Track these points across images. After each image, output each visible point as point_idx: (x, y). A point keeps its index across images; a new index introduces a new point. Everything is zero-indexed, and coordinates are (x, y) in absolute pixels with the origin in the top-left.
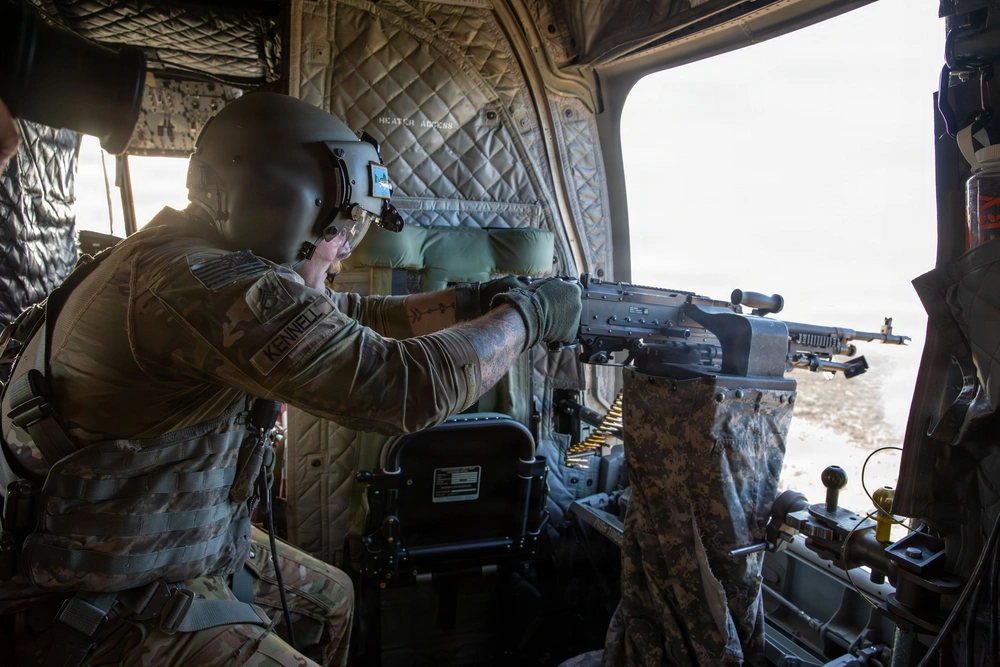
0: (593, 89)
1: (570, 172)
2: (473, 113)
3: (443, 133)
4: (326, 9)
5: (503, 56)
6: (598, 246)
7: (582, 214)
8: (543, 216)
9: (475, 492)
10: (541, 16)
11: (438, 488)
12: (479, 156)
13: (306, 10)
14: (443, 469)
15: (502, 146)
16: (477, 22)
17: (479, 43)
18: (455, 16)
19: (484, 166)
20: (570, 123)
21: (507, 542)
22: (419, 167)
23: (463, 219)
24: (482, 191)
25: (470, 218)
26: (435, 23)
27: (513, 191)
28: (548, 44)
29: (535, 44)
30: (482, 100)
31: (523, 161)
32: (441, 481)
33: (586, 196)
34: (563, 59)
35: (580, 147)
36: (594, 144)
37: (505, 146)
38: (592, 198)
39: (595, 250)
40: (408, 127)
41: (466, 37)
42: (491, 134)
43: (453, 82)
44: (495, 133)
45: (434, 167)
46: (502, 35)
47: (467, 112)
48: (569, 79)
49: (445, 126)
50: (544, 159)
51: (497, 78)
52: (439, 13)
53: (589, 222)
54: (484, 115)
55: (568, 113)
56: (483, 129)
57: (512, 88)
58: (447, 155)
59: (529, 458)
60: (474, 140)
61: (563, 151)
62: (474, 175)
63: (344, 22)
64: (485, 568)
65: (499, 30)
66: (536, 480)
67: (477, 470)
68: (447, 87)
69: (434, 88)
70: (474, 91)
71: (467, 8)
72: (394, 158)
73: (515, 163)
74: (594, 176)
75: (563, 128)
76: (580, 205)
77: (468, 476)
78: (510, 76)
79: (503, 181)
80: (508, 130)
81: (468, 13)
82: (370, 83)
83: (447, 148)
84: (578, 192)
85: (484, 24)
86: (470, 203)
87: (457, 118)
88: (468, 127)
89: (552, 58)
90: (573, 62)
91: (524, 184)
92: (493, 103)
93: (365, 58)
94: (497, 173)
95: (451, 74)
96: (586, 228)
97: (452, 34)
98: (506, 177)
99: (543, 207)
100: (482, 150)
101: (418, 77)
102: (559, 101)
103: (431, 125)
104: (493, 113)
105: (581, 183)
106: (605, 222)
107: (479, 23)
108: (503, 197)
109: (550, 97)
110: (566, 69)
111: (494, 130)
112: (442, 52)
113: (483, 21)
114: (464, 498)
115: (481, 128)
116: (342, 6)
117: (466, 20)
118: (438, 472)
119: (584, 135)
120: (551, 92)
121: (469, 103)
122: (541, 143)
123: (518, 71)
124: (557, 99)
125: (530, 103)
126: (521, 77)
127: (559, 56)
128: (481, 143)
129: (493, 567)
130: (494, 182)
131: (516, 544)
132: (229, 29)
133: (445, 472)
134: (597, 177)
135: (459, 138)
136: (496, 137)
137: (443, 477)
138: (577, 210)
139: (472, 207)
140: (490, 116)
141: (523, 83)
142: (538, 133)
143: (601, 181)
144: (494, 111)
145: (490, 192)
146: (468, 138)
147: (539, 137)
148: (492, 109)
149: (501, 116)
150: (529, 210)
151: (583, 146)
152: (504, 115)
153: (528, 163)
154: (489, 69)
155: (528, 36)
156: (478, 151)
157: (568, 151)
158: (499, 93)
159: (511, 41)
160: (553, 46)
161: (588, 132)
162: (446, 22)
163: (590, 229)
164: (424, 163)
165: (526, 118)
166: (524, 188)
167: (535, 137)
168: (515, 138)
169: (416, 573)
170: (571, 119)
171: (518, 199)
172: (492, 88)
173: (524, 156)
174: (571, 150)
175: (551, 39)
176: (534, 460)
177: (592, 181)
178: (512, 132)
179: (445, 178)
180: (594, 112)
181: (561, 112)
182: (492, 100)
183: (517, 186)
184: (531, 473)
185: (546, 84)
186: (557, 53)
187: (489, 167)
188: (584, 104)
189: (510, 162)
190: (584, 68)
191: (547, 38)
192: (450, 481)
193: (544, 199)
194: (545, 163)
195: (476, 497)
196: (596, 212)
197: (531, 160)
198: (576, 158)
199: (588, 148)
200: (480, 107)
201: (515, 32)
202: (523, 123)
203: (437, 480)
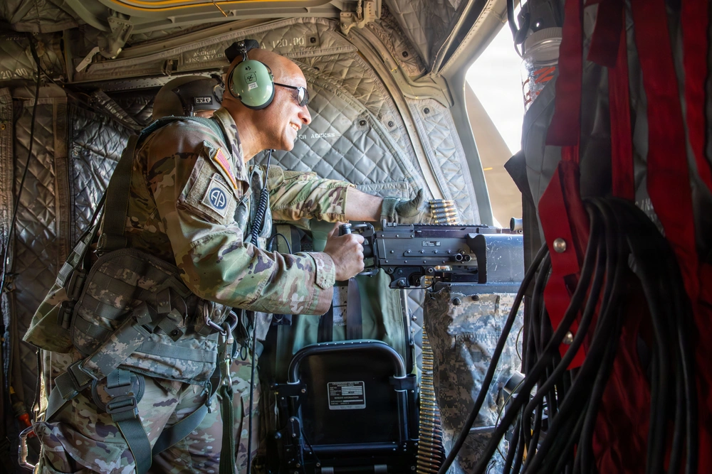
0: (445, 90)
1: (433, 154)
2: (350, 123)
3: (329, 140)
5: (370, 81)
6: (465, 208)
7: (448, 184)
8: (411, 189)
9: (362, 403)
10: (395, 47)
11: (332, 398)
12: (356, 152)
14: (334, 383)
15: (373, 143)
16: (347, 62)
17: (351, 76)
18: (332, 61)
19: (362, 158)
20: (429, 118)
21: (393, 446)
22: (315, 167)
24: (364, 178)
26: (318, 69)
27: (386, 174)
28: (403, 65)
29: (394, 67)
30: (355, 114)
31: (390, 151)
32: (333, 393)
33: (449, 170)
34: (417, 73)
35: (439, 134)
36: (451, 129)
37: (375, 142)
38: (455, 171)
39: (462, 210)
40: (302, 140)
41: (341, 73)
42: (364, 135)
43: (330, 104)
44: (367, 135)
45: (327, 165)
46: (368, 67)
47: (345, 123)
48: (423, 86)
49: (329, 135)
50: (410, 147)
51: (366, 96)
52: (321, 62)
53: (455, 189)
54: (357, 124)
55: (426, 111)
56: (357, 134)
57: (380, 101)
58: (334, 155)
59: (400, 375)
60: (352, 142)
61: (425, 139)
62: (355, 167)
64: (377, 467)
65: (365, 64)
66: (411, 395)
67: (361, 384)
68: (326, 108)
69: (317, 112)
70: (347, 108)
71: (340, 54)
72: (296, 163)
73: (384, 154)
74: (454, 154)
75: (423, 123)
76: (445, 177)
77: (353, 390)
78: (377, 93)
79: (378, 167)
80: (376, 130)
81: (341, 58)
83: (334, 150)
84: (441, 168)
85: (353, 62)
87: (337, 129)
88: (347, 134)
89: (408, 74)
90: (425, 73)
91: (393, 168)
92: (363, 114)
94: (372, 162)
95: (326, 98)
96: (452, 195)
97: (331, 74)
98: (379, 165)
99: (410, 182)
100: (358, 148)
102: (417, 104)
103: (319, 136)
104: (364, 121)
105: (443, 160)
106: (468, 187)
107: (349, 63)
108: (379, 179)
109: (408, 102)
110: (421, 79)
111: (366, 133)
112: (321, 87)
113: (352, 60)
114: (354, 407)
115: (356, 133)
117: (339, 63)
119: (442, 125)
120: (410, 99)
121: (345, 117)
122: (406, 136)
123: (383, 88)
124: (416, 102)
125: (394, 109)
126: (385, 92)
127: (413, 72)
128: (357, 143)
129: (384, 467)
130: (371, 169)
131: (401, 448)
133: (336, 386)
134: (457, 154)
135: (341, 142)
136: (369, 139)
137: (335, 389)
138: (442, 181)
140: (362, 123)
141: (388, 96)
142: (403, 129)
143: (460, 157)
144: (365, 119)
145: (369, 177)
146: (348, 141)
147: (404, 132)
148: (363, 118)
149: (370, 122)
150: (399, 186)
151: (442, 133)
152: (372, 121)
153: (393, 152)
154: (360, 91)
155: (388, 63)
156: (356, 149)
157: (430, 139)
158: (369, 106)
159: (374, 69)
160: (408, 66)
161: (444, 122)
162: (326, 67)
163: (456, 195)
164: (319, 163)
165: (393, 121)
166: (394, 170)
167: (400, 133)
168: (382, 136)
169: (318, 464)
170: (429, 115)
171: (390, 179)
172: (363, 104)
173: (391, 147)
174: (432, 137)
175: (405, 62)
176: (405, 377)
177: (453, 158)
178: (379, 131)
179: (335, 171)
180: (448, 106)
181: (419, 111)
182: (362, 112)
183: (389, 169)
184: (402, 387)
185: (404, 94)
186: (411, 70)
187: (366, 160)
188: (438, 101)
189: (381, 153)
190: (433, 76)
191: (402, 61)
192: (341, 393)
193: (410, 177)
194: (411, 151)
195: (364, 406)
196: (460, 181)
197: (395, 148)
198: (437, 143)
199: (446, 134)
200: (354, 118)
201: (378, 62)
202: (390, 124)
203: (331, 392)
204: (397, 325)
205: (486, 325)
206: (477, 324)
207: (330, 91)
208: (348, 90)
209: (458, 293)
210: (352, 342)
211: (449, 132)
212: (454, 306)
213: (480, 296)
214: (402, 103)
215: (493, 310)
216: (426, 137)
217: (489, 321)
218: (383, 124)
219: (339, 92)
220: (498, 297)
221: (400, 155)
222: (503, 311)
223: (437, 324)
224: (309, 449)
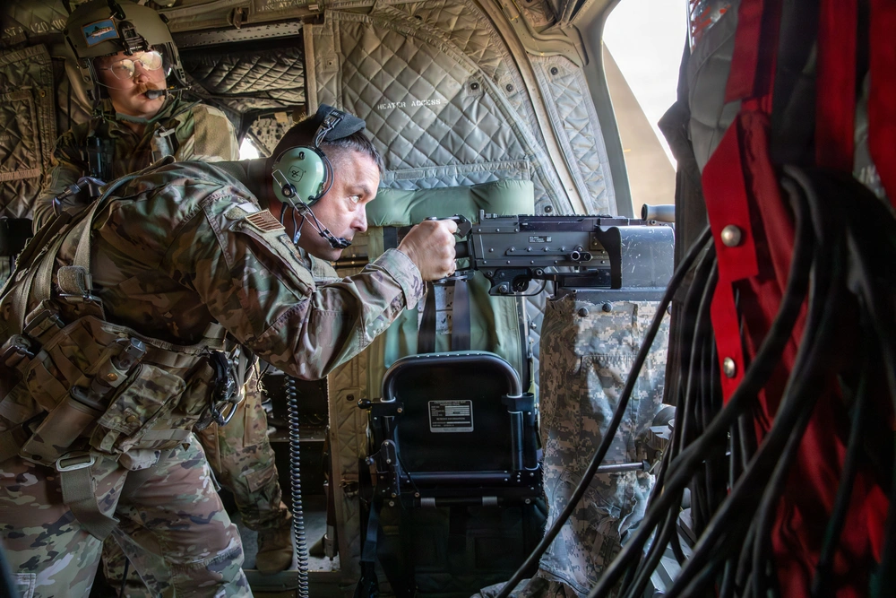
0: (578, 45)
1: (561, 126)
2: (459, 87)
3: (434, 109)
4: (331, 28)
5: (485, 33)
6: (598, 192)
7: (578, 163)
8: (533, 169)
9: (470, 425)
11: (434, 419)
12: (466, 123)
13: (316, 33)
14: (436, 402)
15: (488, 111)
16: (456, 9)
17: (461, 27)
18: (437, 8)
19: (474, 131)
20: (557, 80)
21: (506, 476)
22: (418, 141)
23: (461, 182)
24: (476, 155)
25: (467, 179)
26: (420, 18)
27: (503, 150)
28: (526, 13)
29: (515, 15)
30: (466, 74)
31: (507, 121)
32: (435, 413)
33: (580, 146)
34: (543, 23)
35: (569, 100)
36: (584, 95)
37: (490, 111)
38: (589, 147)
39: (595, 196)
40: (402, 109)
41: (448, 23)
42: (477, 102)
43: (434, 64)
44: (480, 102)
45: (431, 139)
46: (482, 15)
47: (453, 87)
48: (551, 40)
49: (433, 102)
50: (533, 117)
51: (480, 53)
52: (424, 9)
53: (587, 170)
54: (468, 88)
55: (554, 71)
56: (467, 101)
57: (496, 59)
58: (440, 128)
59: (515, 393)
60: (461, 110)
61: (552, 107)
62: (465, 141)
63: (346, 35)
64: (485, 499)
65: (478, 11)
66: (527, 419)
67: (468, 404)
68: (430, 68)
69: (419, 73)
70: (455, 67)
72: (394, 137)
73: (500, 125)
74: (587, 126)
75: (549, 86)
76: (575, 155)
77: (458, 409)
78: (492, 49)
79: (492, 142)
80: (490, 95)
81: (449, 3)
82: (368, 79)
83: (439, 121)
84: (571, 143)
85: (464, 9)
86: (466, 167)
87: (443, 94)
88: (455, 101)
89: (532, 24)
90: (554, 23)
91: (511, 143)
92: (475, 75)
93: (362, 59)
94: (486, 136)
95: (430, 55)
96: (584, 177)
97: (437, 25)
98: (495, 139)
99: (531, 160)
100: (469, 118)
101: (406, 65)
102: (542, 63)
103: (421, 104)
104: (476, 84)
105: (574, 134)
106: (604, 168)
107: (459, 9)
108: (494, 157)
109: (532, 60)
110: (547, 31)
111: (478, 99)
112: (424, 41)
113: (463, 7)
114: (459, 430)
115: (466, 98)
116: (343, 23)
117: (446, 10)
118: (432, 404)
119: (573, 89)
120: (533, 55)
121: (452, 79)
122: (529, 103)
123: (501, 42)
124: (541, 60)
125: (514, 68)
126: (503, 47)
127: (539, 21)
128: (467, 112)
129: (494, 499)
130: (485, 144)
131: (514, 477)
132: (295, 63)
133: (438, 405)
134: (590, 126)
135: (448, 111)
136: (481, 105)
137: (437, 409)
138: (572, 160)
139: (468, 169)
140: (474, 86)
141: (506, 53)
142: (525, 94)
143: (595, 129)
144: (477, 82)
145: (483, 155)
146: (457, 109)
147: (526, 98)
148: (475, 80)
149: (483, 85)
150: (518, 165)
151: (572, 99)
152: (486, 83)
153: (512, 123)
154: (472, 47)
155: (507, 10)
156: (466, 120)
157: (557, 106)
158: (483, 65)
159: (490, 18)
160: (532, 14)
161: (576, 85)
162: (430, 15)
163: (588, 177)
164: (421, 137)
165: (512, 83)
166: (512, 146)
167: (521, 99)
168: (498, 102)
169: (417, 495)
170: (557, 76)
171: (508, 157)
172: (475, 62)
173: (508, 117)
174: (560, 104)
175: (529, 8)
176: (520, 396)
177: (585, 131)
178: (494, 97)
179: (441, 148)
180: (581, 65)
181: (545, 71)
182: (473, 72)
183: (506, 145)
184: (517, 408)
185: (527, 49)
186: (536, 19)
187: (477, 132)
188: (568, 59)
189: (496, 124)
190: (564, 26)
191: (525, 7)
192: (444, 413)
193: (532, 154)
194: (534, 121)
195: (471, 429)
196: (593, 160)
197: (515, 119)
198: (567, 112)
199: (578, 100)
200: (463, 81)
201: (495, 9)
202: (509, 88)
203: (432, 412)
204: (512, 334)
205: (620, 343)
206: (610, 342)
207: (434, 46)
208: (458, 45)
209: (585, 302)
210: (458, 353)
211: (581, 98)
212: (579, 318)
213: (612, 305)
214: (525, 61)
215: (630, 324)
216: (553, 104)
217: (625, 338)
218: (500, 88)
219: (445, 48)
220: (636, 306)
221: (520, 127)
222: (642, 325)
223: (559, 340)
224: (406, 477)
